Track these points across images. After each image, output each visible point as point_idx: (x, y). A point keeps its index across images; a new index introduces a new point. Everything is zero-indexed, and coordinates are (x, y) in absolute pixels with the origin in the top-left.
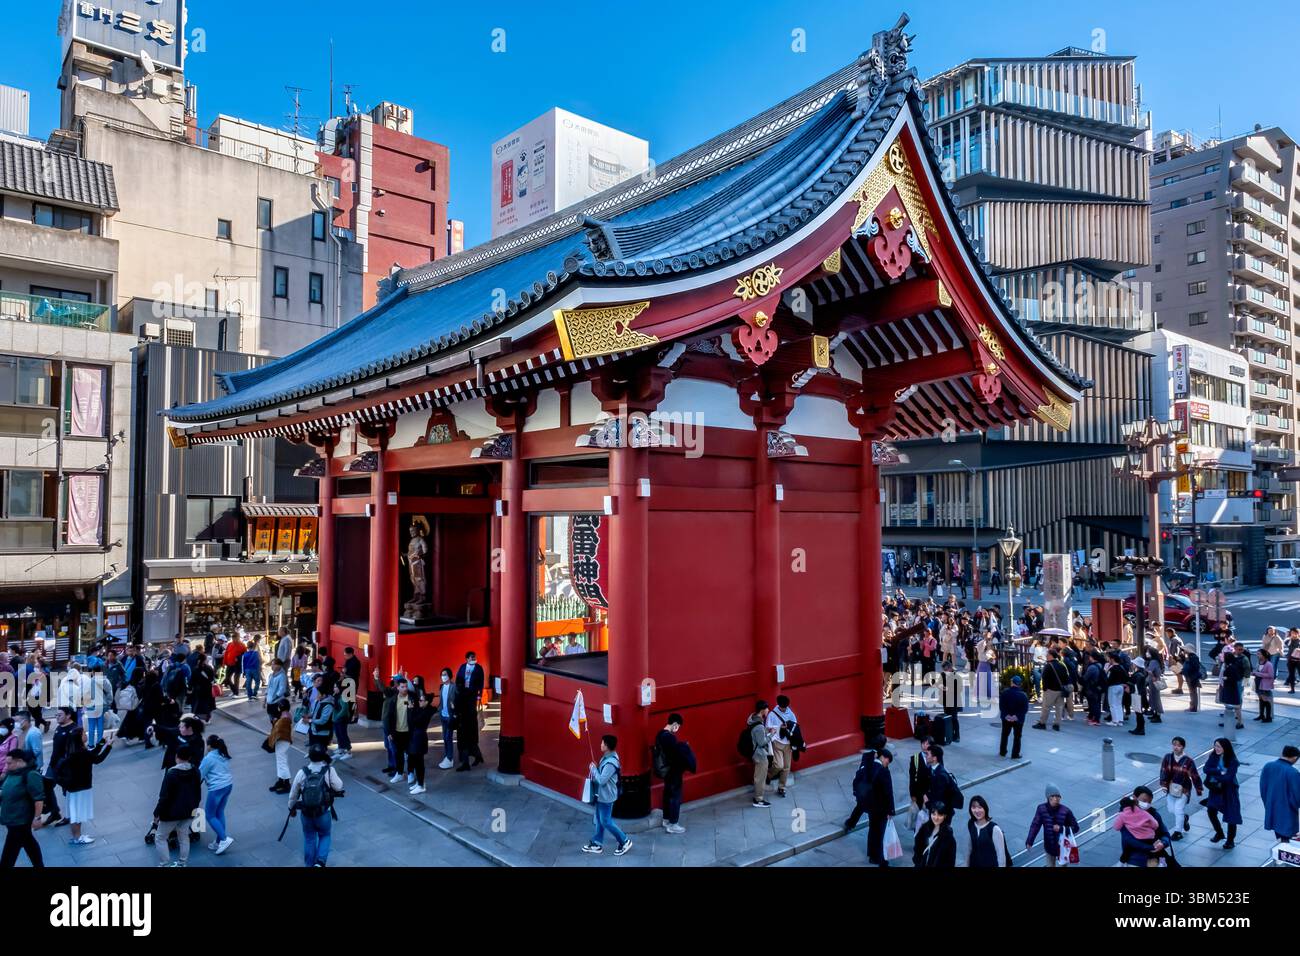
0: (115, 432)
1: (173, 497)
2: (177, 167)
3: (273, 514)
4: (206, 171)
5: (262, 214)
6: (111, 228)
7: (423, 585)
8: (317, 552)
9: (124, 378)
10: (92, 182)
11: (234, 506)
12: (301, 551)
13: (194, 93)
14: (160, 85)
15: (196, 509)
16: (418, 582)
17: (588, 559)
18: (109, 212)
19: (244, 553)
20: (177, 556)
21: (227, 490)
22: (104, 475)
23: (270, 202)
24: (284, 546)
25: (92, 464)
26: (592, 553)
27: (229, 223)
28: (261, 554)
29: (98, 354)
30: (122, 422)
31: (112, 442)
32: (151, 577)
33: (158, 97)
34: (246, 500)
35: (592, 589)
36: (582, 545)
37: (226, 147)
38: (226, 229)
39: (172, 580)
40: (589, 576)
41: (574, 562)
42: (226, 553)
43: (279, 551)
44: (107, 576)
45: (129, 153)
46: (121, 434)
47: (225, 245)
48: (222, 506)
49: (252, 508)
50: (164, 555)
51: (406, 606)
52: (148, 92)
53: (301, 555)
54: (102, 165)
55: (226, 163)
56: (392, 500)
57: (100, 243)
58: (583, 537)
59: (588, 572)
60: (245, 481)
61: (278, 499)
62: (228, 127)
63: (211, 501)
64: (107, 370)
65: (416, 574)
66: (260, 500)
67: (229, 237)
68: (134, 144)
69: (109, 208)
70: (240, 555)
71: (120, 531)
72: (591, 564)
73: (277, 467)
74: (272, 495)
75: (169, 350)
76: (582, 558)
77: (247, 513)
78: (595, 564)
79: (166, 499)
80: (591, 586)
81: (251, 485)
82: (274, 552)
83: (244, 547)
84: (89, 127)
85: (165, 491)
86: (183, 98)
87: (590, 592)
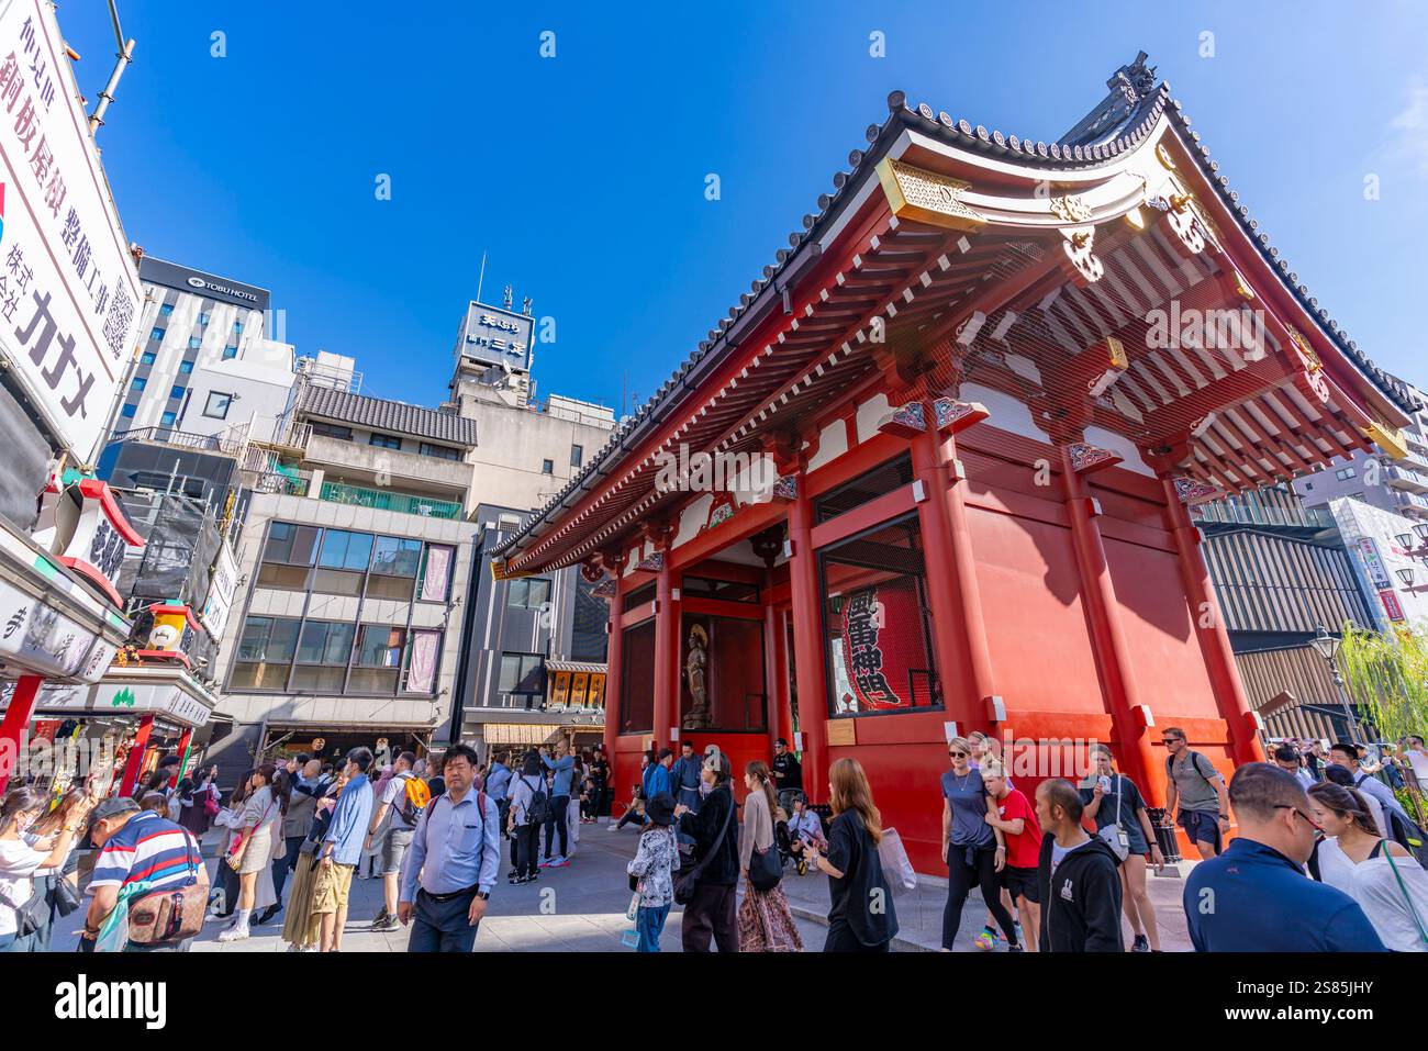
0: (454, 598)
1: (491, 652)
2: (519, 427)
3: (569, 669)
4: (538, 427)
5: (575, 456)
6: (469, 458)
7: (701, 695)
8: (603, 707)
9: (465, 556)
10: (461, 429)
11: (539, 664)
12: (590, 705)
13: (534, 386)
14: (514, 380)
15: (509, 664)
16: (697, 690)
17: (869, 648)
18: (470, 448)
19: (544, 705)
20: (489, 705)
21: (534, 649)
22: (441, 632)
23: (581, 447)
24: (577, 699)
25: (434, 624)
26: (873, 641)
27: (551, 462)
28: (559, 706)
29: (449, 538)
30: (460, 590)
31: (451, 608)
32: (467, 720)
33: (512, 388)
34: (548, 658)
35: (875, 680)
36: (861, 634)
37: (553, 412)
38: (549, 466)
39: (483, 724)
40: (871, 667)
41: (853, 655)
42: (529, 705)
43: (572, 704)
44: (433, 721)
45: (488, 417)
46: (458, 599)
47: (547, 477)
48: (530, 664)
49: (553, 663)
50: (480, 703)
51: (686, 717)
52: (506, 386)
53: (590, 709)
54: (469, 420)
55: (553, 422)
56: (676, 595)
57: (461, 467)
58: (860, 626)
59: (870, 661)
60: (549, 642)
61: (574, 658)
62: (555, 401)
63: (521, 660)
64: (453, 549)
65: (696, 684)
66: (559, 659)
67: (551, 472)
68: (493, 411)
69: (471, 444)
70: (541, 707)
71: (447, 682)
72: (873, 653)
73: (574, 630)
74: (569, 653)
75: (500, 534)
76: (861, 648)
77: (549, 667)
78: (877, 652)
79: (486, 654)
80: (874, 677)
81: (553, 645)
82: (568, 706)
83: (544, 700)
84: (464, 400)
85: (486, 647)
86: (527, 388)
87: (873, 684)
